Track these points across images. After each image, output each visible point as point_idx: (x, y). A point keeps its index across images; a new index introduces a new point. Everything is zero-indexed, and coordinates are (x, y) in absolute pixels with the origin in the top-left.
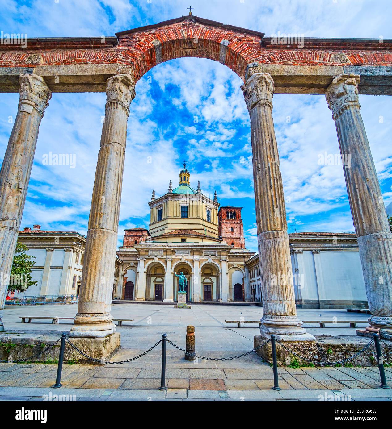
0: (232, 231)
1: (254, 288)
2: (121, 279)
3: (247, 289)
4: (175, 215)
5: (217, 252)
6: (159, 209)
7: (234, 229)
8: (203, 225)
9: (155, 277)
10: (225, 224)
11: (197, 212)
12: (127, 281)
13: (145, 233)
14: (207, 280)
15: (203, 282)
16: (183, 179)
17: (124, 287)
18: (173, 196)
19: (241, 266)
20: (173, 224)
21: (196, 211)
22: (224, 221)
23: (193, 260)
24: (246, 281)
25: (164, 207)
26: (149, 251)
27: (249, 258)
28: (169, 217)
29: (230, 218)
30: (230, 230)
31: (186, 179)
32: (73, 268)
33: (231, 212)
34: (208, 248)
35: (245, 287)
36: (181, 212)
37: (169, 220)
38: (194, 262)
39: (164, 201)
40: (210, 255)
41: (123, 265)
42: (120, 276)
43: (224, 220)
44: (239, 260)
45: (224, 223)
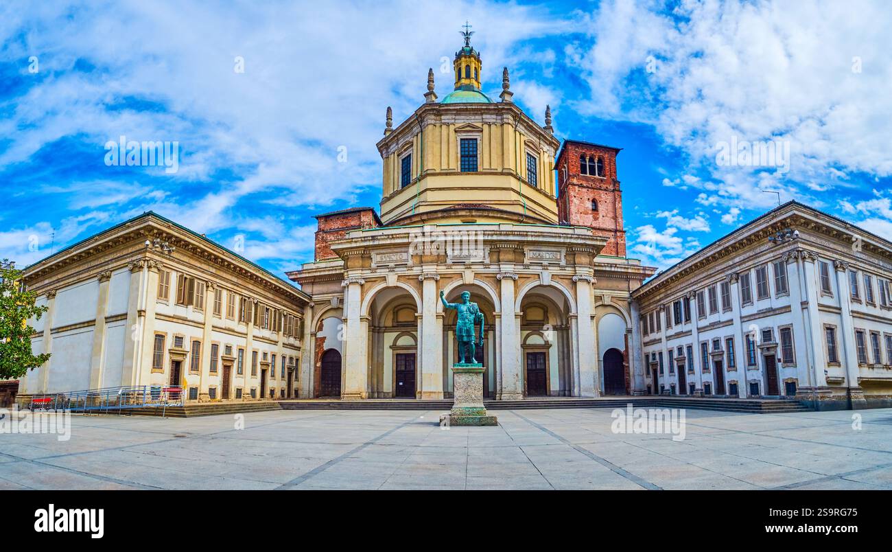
0: (595, 209)
1: (654, 359)
2: (309, 344)
3: (636, 364)
4: (444, 167)
5: (563, 254)
6: (404, 155)
7: (599, 205)
8: (519, 193)
9: (396, 334)
10: (577, 187)
11: (503, 154)
12: (325, 349)
13: (367, 218)
14: (535, 340)
15: (524, 346)
16: (463, 75)
17: (319, 364)
18: (438, 111)
19: (620, 303)
20: (440, 189)
21: (501, 154)
22: (575, 181)
23: (498, 276)
24: (634, 340)
25: (415, 147)
26: (373, 254)
27: (641, 281)
28: (429, 172)
29: (588, 175)
30: (589, 205)
31: (473, 75)
32: (150, 315)
33: (592, 160)
34: (541, 239)
35: (631, 358)
36: (459, 155)
37: (429, 178)
38: (499, 281)
39: (416, 129)
40: (545, 263)
41: (312, 307)
42: (307, 337)
43: (574, 176)
44: (614, 284)
45: (574, 185)
